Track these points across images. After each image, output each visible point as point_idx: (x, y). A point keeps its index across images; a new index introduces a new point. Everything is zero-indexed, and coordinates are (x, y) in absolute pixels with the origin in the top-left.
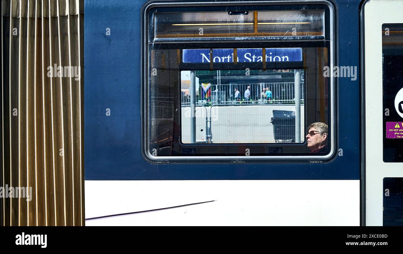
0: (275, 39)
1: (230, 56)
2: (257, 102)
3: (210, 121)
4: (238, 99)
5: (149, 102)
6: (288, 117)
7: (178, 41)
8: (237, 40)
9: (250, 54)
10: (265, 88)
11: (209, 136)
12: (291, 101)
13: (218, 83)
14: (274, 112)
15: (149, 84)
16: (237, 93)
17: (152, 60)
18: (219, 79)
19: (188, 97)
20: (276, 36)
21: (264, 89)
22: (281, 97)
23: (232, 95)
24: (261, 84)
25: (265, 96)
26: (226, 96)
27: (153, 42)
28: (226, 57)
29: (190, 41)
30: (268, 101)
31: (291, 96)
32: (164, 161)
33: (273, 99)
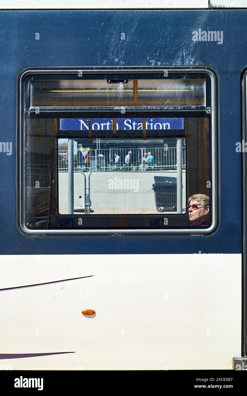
0: (155, 108)
1: (109, 123)
2: (138, 168)
3: (89, 189)
4: (118, 165)
5: (24, 173)
6: (170, 183)
7: (55, 110)
8: (116, 109)
9: (130, 121)
10: (147, 152)
11: (87, 204)
12: (173, 167)
13: (97, 148)
14: (156, 178)
15: (24, 155)
16: (117, 158)
17: (28, 129)
18: (98, 144)
19: (66, 162)
20: (156, 105)
21: (145, 154)
22: (163, 162)
23: (112, 160)
24: (142, 149)
25: (146, 161)
26: (106, 161)
27: (28, 111)
28: (105, 124)
29: (67, 110)
30: (150, 166)
31: (173, 162)
32: (41, 234)
33: (155, 164)
